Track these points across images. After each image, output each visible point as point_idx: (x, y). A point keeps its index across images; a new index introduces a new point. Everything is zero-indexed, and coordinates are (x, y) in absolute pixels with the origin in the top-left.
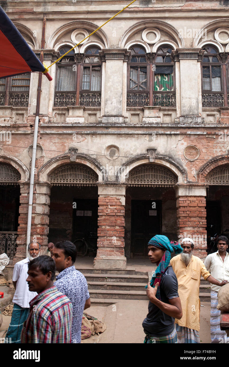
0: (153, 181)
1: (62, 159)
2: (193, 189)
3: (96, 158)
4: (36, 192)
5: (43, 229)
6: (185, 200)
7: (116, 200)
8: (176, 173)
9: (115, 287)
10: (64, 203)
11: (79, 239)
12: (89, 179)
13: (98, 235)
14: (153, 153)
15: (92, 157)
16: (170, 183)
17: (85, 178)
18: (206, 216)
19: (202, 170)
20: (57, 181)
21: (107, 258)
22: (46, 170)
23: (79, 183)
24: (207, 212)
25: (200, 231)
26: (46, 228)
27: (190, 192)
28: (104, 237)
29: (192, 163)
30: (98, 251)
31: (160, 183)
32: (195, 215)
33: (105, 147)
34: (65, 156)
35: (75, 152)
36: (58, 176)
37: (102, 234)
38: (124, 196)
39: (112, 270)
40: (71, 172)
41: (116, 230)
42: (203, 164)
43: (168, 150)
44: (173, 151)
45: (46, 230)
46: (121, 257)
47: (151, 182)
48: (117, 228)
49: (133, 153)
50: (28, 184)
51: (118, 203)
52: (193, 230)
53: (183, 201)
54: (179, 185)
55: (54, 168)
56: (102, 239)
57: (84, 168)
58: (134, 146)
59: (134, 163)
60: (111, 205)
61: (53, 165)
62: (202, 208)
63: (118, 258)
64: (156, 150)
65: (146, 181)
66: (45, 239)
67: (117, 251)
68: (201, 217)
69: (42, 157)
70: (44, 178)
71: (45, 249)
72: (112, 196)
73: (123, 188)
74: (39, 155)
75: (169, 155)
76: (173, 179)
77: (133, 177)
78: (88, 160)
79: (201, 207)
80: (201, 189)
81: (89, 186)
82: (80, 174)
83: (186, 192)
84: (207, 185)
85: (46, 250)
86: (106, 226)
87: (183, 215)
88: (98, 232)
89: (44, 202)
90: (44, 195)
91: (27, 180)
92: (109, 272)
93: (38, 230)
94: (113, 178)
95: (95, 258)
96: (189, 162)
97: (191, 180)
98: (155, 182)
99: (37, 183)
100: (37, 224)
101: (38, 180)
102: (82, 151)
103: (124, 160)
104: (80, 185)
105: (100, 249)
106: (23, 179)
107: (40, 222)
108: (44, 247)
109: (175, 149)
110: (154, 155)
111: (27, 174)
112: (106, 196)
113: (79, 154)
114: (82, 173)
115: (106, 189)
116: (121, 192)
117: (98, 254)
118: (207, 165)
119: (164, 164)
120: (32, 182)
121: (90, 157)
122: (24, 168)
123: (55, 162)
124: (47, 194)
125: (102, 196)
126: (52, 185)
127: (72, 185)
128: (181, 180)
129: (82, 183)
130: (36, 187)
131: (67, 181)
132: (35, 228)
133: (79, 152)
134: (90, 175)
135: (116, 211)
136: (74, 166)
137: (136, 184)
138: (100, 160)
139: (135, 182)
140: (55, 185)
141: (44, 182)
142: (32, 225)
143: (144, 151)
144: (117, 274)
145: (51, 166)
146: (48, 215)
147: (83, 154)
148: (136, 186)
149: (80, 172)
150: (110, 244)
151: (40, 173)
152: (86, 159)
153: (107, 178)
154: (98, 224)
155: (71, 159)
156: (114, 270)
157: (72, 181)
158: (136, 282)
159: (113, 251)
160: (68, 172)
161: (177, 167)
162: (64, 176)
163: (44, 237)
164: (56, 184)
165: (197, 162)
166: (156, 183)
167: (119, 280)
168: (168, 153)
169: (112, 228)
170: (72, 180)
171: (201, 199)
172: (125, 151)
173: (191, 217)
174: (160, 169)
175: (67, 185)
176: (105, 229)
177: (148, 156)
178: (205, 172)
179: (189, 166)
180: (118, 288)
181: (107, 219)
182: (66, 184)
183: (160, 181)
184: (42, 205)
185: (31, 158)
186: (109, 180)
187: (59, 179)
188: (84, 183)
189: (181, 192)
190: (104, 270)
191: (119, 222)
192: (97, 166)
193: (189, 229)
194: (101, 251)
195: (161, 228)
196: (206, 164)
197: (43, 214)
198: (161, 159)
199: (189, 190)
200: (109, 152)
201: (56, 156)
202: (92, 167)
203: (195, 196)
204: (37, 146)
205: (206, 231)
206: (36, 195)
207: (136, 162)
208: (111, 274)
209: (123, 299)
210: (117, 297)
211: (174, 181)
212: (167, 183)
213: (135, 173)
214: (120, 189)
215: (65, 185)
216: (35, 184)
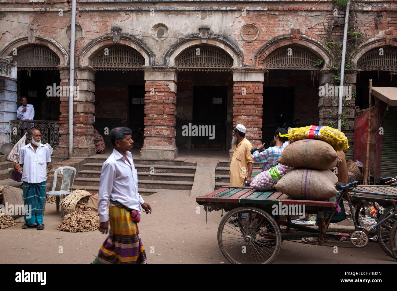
0: (206, 64)
1: (104, 41)
2: (249, 73)
3: (142, 39)
4: (77, 78)
5: (87, 117)
6: (240, 86)
7: (164, 86)
8: (231, 55)
9: (160, 177)
10: (118, 90)
11: (135, 130)
12: (136, 62)
13: (145, 124)
14: (205, 33)
15: (138, 37)
16: (225, 67)
17: (131, 62)
18: (262, 103)
19: (261, 52)
20: (101, 66)
21: (154, 149)
22: (88, 53)
23: (125, 67)
24: (263, 99)
25: (255, 120)
26: (91, 117)
27: (246, 78)
28: (151, 126)
29: (250, 44)
30: (145, 141)
31: (214, 67)
32: (251, 102)
33: (151, 27)
34: (107, 37)
35: (118, 32)
36: (101, 60)
37: (149, 123)
38: (172, 82)
39: (160, 161)
40: (115, 55)
41: (164, 119)
42: (262, 45)
43: (223, 30)
44: (228, 31)
45: (90, 119)
46: (169, 147)
47: (204, 66)
48: (166, 116)
49: (183, 32)
50: (68, 69)
51: (166, 90)
52: (248, 119)
53: (238, 87)
54: (233, 69)
55: (96, 51)
56: (150, 128)
57: (129, 50)
58: (185, 25)
59: (184, 45)
60: (159, 92)
61: (95, 47)
62: (258, 95)
63: (166, 148)
64: (209, 29)
65: (199, 64)
66: (89, 128)
67: (165, 141)
68: (257, 105)
69: (82, 38)
70: (85, 62)
71: (90, 139)
72: (160, 82)
73: (172, 72)
74: (79, 36)
75: (224, 35)
76: (229, 62)
77: (184, 61)
78: (133, 41)
79: (257, 93)
80: (259, 74)
81: (135, 70)
82: (126, 57)
83: (242, 77)
84: (264, 69)
85: (92, 140)
86: (154, 115)
87: (238, 103)
88: (145, 121)
89: (86, 88)
90: (86, 81)
91: (66, 65)
92: (156, 162)
93: (81, 119)
94: (161, 61)
95: (142, 149)
96: (246, 43)
97: (247, 64)
98: (208, 66)
99: (78, 68)
100: (80, 112)
101: (78, 64)
102: (126, 31)
103: (173, 42)
104: (126, 70)
105: (147, 139)
106: (63, 64)
107: (82, 110)
108: (89, 137)
109: (231, 28)
110: (207, 35)
111: (67, 58)
112: (153, 82)
113: (123, 34)
114: (128, 55)
115: (153, 74)
116: (169, 77)
117: (145, 144)
118: (266, 47)
119: (218, 46)
120: (72, 66)
121: (136, 38)
122: (63, 51)
123: (97, 44)
124: (89, 80)
125: (149, 82)
126: (95, 70)
127: (117, 70)
128: (237, 64)
129: (128, 67)
130: (77, 72)
131: (111, 66)
132: (77, 117)
133: (123, 32)
134: (136, 58)
135: (164, 98)
136: (119, 48)
137: (187, 69)
138: (146, 41)
139: (186, 66)
140: (98, 70)
141: (85, 66)
142: (74, 113)
143: (195, 31)
144: (165, 164)
145: (92, 49)
146: (93, 103)
147: (127, 34)
148: (187, 71)
149: (126, 55)
150: (157, 133)
151: (81, 57)
152: (131, 40)
153: (154, 62)
154: (145, 112)
155: (113, 40)
156: (161, 161)
157: (117, 65)
158: (183, 173)
159: (161, 141)
160: (112, 55)
161: (233, 49)
162: (108, 59)
163: (88, 126)
164: (100, 68)
165: (256, 43)
166: (210, 67)
167: (165, 170)
168: (222, 33)
169: (160, 116)
170: (117, 63)
171: (259, 85)
172: (174, 30)
173: (245, 105)
174: (215, 51)
175: (112, 70)
176: (152, 117)
177: (199, 36)
178: (264, 54)
179: (246, 47)
180: (163, 178)
181: (155, 107)
182: (110, 68)
183: (214, 64)
184: (84, 92)
185: (70, 40)
186: (157, 64)
187: (103, 63)
188: (130, 67)
189: (236, 78)
190: (151, 160)
191: (167, 110)
192: (143, 48)
193: (243, 117)
194: (148, 141)
195: (226, 117)
196: (265, 45)
197: (86, 102)
198: (214, 39)
199: (245, 75)
200: (157, 32)
201: (97, 37)
202: (138, 49)
203: (251, 82)
204: (76, 25)
205: (261, 120)
206: (78, 80)
207: (186, 44)
208: (158, 164)
209: (166, 188)
210: (160, 187)
211: (230, 64)
212: (222, 67)
213: (186, 56)
214: (169, 73)
215: (109, 70)
216: (75, 69)
